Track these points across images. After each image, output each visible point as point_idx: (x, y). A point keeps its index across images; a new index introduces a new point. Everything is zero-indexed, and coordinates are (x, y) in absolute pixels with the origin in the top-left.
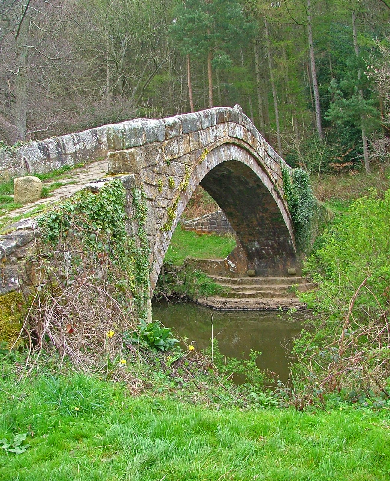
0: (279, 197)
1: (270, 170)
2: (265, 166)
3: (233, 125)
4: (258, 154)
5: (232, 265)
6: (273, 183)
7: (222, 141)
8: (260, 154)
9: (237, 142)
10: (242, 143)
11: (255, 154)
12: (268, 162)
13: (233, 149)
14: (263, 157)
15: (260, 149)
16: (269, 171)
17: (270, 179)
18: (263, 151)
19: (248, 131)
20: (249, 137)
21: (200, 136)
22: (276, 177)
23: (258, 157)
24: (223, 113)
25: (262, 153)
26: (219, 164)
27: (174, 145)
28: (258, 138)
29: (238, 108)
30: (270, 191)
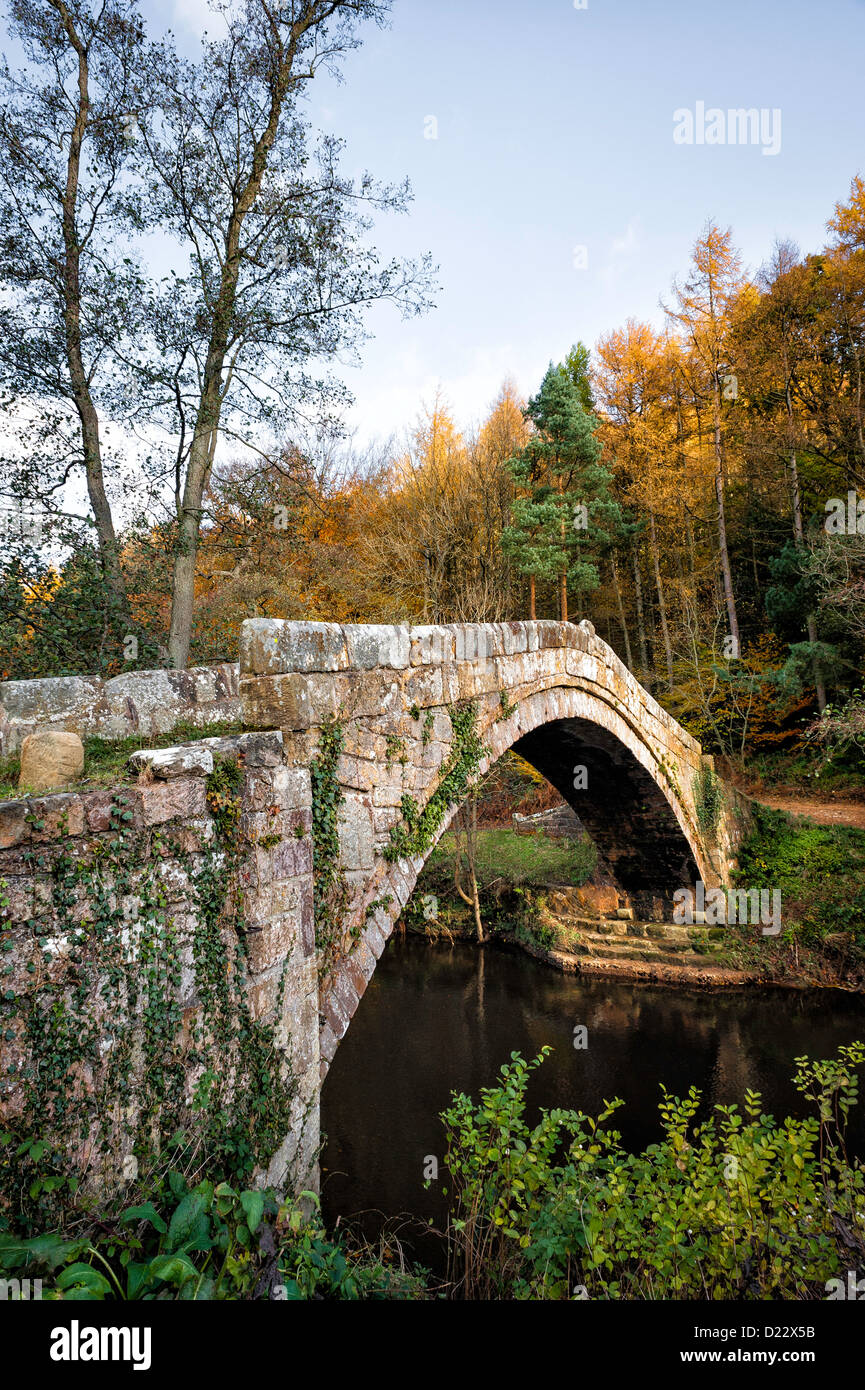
1: (651, 737)
2: (641, 730)
3: (574, 653)
4: (628, 709)
6: (657, 761)
7: (552, 681)
8: (632, 709)
9: (585, 685)
10: (596, 689)
11: (621, 708)
12: (647, 724)
13: (577, 696)
14: (637, 714)
15: (631, 702)
16: (649, 739)
17: (652, 753)
18: (638, 705)
19: (608, 667)
20: (609, 679)
21: (500, 667)
22: (663, 750)
23: (627, 714)
24: (553, 631)
25: (635, 708)
26: (547, 723)
27: (432, 678)
28: (628, 682)
29: (587, 626)
30: (652, 773)
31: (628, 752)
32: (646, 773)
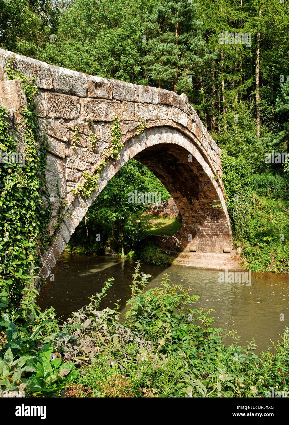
0: (219, 186)
1: (212, 161)
2: (208, 157)
3: (176, 110)
4: (202, 145)
5: (178, 241)
6: (214, 174)
7: (164, 123)
10: (186, 132)
11: (199, 144)
12: (210, 153)
13: (176, 134)
14: (206, 148)
15: (204, 140)
17: (212, 169)
18: (207, 143)
19: (193, 121)
20: (193, 127)
21: (137, 108)
22: (217, 168)
23: (201, 148)
24: (166, 95)
25: (205, 144)
26: (160, 144)
27: (100, 106)
28: (203, 130)
29: (184, 96)
30: (211, 179)
31: (201, 166)
32: (208, 179)
